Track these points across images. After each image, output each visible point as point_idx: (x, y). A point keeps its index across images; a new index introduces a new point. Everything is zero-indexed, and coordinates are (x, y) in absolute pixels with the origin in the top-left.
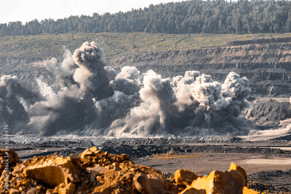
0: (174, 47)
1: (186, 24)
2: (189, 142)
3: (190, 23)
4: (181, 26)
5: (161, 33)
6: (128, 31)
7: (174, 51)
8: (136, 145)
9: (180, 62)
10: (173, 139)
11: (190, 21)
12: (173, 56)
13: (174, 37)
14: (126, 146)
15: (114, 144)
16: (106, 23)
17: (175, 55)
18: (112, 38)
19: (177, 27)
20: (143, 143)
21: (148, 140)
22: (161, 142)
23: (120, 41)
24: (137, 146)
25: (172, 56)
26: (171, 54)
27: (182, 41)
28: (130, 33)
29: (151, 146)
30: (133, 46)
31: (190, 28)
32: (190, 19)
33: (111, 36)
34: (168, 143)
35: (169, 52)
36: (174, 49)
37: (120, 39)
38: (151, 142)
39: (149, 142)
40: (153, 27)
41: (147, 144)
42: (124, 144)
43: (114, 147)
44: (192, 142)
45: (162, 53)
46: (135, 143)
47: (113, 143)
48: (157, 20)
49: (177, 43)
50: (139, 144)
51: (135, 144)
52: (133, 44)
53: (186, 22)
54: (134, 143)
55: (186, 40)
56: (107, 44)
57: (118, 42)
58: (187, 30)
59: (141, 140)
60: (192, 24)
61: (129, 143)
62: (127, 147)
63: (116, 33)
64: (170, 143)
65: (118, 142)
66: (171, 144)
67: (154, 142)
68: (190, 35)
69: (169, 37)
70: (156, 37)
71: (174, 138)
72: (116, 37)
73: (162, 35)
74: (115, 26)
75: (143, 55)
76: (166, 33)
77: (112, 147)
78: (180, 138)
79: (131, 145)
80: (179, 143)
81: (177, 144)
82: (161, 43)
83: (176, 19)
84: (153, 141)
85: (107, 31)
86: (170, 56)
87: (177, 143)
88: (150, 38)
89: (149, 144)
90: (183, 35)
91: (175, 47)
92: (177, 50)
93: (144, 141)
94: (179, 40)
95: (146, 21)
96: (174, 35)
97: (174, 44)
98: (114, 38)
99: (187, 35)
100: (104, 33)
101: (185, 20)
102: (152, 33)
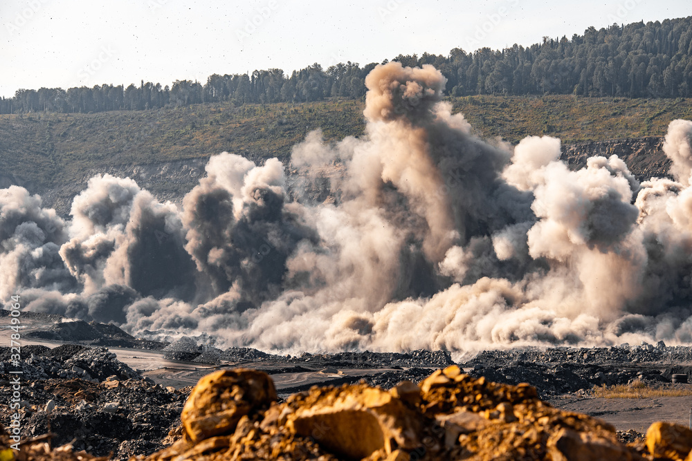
0: (646, 128)
1: (673, 73)
2: (681, 359)
3: (684, 73)
4: (662, 79)
5: (614, 97)
6: (534, 91)
7: (645, 140)
8: (554, 364)
9: (660, 166)
10: (644, 351)
11: (684, 68)
12: (643, 152)
13: (646, 105)
14: (529, 364)
15: (501, 361)
16: (483, 73)
17: (647, 149)
18: (497, 108)
19: (652, 82)
20: (570, 358)
21: (583, 353)
22: (613, 356)
23: (515, 114)
24: (557, 366)
25: (639, 151)
26: (638, 147)
27: (663, 116)
28: (538, 97)
29: (589, 366)
30: (546, 127)
31: (684, 84)
32: (684, 63)
33: (493, 104)
34: (631, 360)
35: (634, 141)
36: (644, 135)
37: (515, 112)
38: (590, 358)
39: (585, 356)
40: (594, 81)
41: (579, 361)
42: (525, 362)
43: (501, 367)
44: (688, 358)
45: (615, 145)
46: (550, 360)
47: (497, 359)
48: (605, 65)
49: (651, 119)
50: (561, 362)
51: (552, 361)
52: (546, 122)
53: (673, 70)
54: (548, 359)
55: (674, 114)
56: (485, 123)
57: (510, 119)
58: (676, 89)
59: (565, 353)
60: (687, 74)
61: (537, 359)
62: (531, 368)
63: (506, 97)
64: (636, 360)
65: (511, 355)
66: (638, 361)
67: (597, 356)
68: (683, 100)
69: (634, 107)
70: (606, 105)
71: (644, 349)
72: (507, 106)
73: (615, 101)
74: (504, 80)
75: (570, 148)
76: (627, 96)
77: (497, 368)
78: (658, 349)
79: (541, 363)
80: (656, 360)
81: (653, 363)
82: (613, 119)
83: (650, 63)
84: (594, 355)
85: (484, 92)
86: (636, 150)
87: (651, 360)
88: (586, 107)
89: (585, 362)
90: (667, 101)
91: (648, 130)
92: (652, 136)
93: (572, 354)
94: (657, 113)
95: (577, 68)
96: (646, 102)
97: (645, 122)
98: (500, 109)
99: (678, 100)
100: (478, 96)
101: (672, 65)
102: (593, 96)
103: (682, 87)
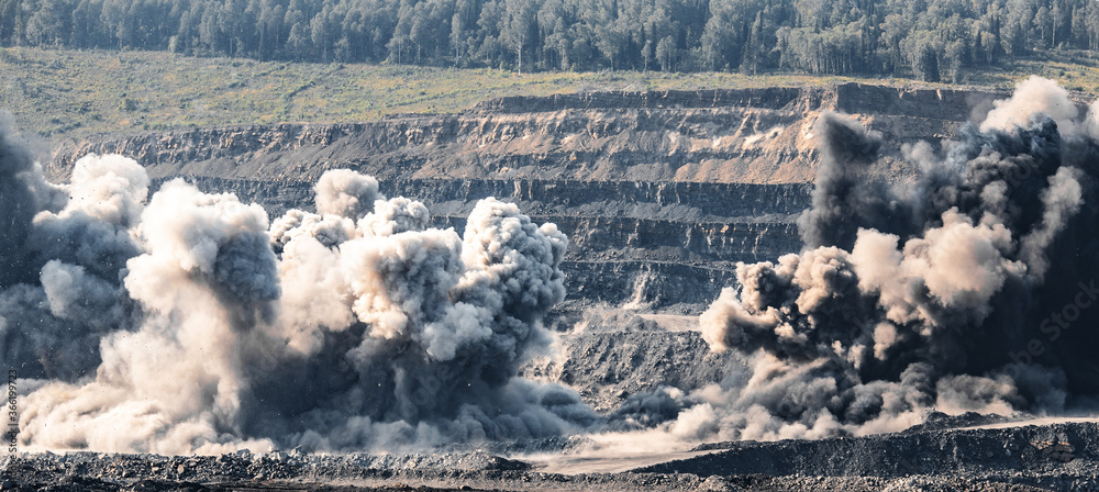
0: (283, 110)
1: (328, 25)
2: (331, 475)
3: (344, 24)
4: (309, 32)
5: (233, 57)
6: (107, 42)
7: (280, 129)
8: (131, 481)
9: (303, 170)
10: (273, 462)
11: (343, 17)
12: (277, 147)
13: (283, 72)
14: (90, 481)
15: (45, 475)
16: (23, 14)
17: (284, 142)
18: (45, 69)
19: (292, 36)
20: (156, 472)
21: (177, 464)
22: (225, 469)
23: (75, 80)
24: (134, 484)
25: (272, 145)
26: (270, 140)
27: (310, 90)
28: (112, 54)
29: (187, 484)
30: (124, 102)
31: (343, 41)
32: (343, 9)
33: (40, 63)
34: (252, 476)
35: (262, 130)
36: (280, 120)
37: (74, 76)
38: (188, 472)
39: (181, 469)
40: (202, 31)
41: (170, 476)
42: (84, 477)
43: (46, 485)
44: (341, 474)
45: (233, 135)
46: (124, 474)
47: (39, 472)
48: (219, 7)
49: (292, 95)
50: (142, 478)
51: (127, 476)
52: (125, 95)
53: (327, 19)
54: (120, 474)
55: (327, 88)
56: (25, 92)
57: (67, 87)
58: (331, 48)
59: (149, 463)
60: (349, 26)
61: (104, 473)
62: (94, 488)
63: (60, 52)
64: (260, 476)
65: (62, 466)
66: (263, 479)
67: (198, 469)
68: (342, 67)
69: (264, 74)
70: (212, 69)
71: (273, 459)
72: (60, 66)
73: (235, 65)
74: (57, 24)
75: (161, 137)
76: (253, 57)
77: (39, 486)
78: (296, 459)
79: (110, 479)
80: (292, 477)
81: (286, 481)
82: (231, 93)
83: (290, 7)
84: (195, 467)
85: (26, 43)
86: (266, 144)
87: (284, 477)
88: (188, 73)
89: (180, 478)
90: (316, 67)
91: (286, 112)
92: (294, 123)
93: (159, 465)
94: (300, 86)
95: (175, 9)
96: (283, 68)
97: (280, 100)
98: (51, 71)
99: (333, 66)
100: (14, 49)
101: (324, 12)
102: (199, 56)
103: (340, 46)
